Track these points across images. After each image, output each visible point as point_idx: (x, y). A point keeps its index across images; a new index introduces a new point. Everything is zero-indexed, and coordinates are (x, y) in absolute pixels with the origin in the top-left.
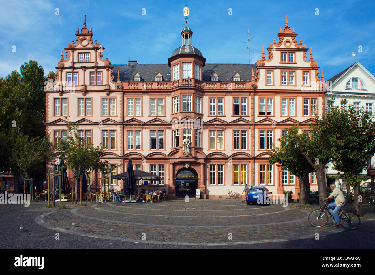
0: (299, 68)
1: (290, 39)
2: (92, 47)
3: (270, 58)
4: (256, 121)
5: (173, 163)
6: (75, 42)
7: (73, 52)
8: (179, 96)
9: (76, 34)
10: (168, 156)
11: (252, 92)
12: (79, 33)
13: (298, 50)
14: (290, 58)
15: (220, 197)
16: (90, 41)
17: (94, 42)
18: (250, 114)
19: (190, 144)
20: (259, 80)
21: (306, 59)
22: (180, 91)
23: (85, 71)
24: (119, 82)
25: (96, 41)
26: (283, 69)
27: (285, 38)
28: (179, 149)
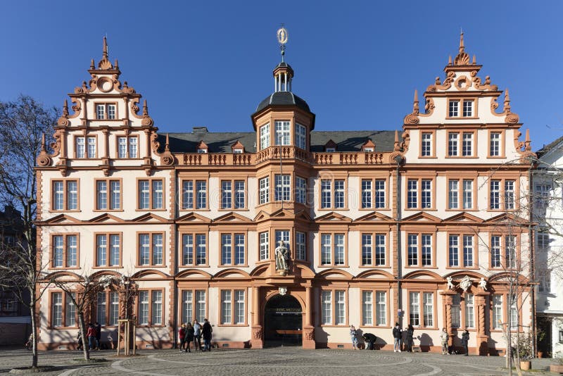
0: (482, 126)
1: (468, 75)
2: (118, 93)
3: (428, 110)
4: (403, 217)
5: (258, 288)
6: (88, 83)
7: (85, 101)
8: (268, 176)
9: (89, 71)
10: (251, 275)
11: (395, 169)
12: (95, 69)
13: (482, 94)
14: (465, 109)
15: (339, 346)
16: (116, 82)
17: (123, 84)
18: (391, 207)
20: (407, 148)
21: (497, 110)
22: (271, 166)
23: (108, 134)
24: (167, 153)
25: (126, 83)
26: (452, 130)
27: (459, 75)
28: (269, 264)
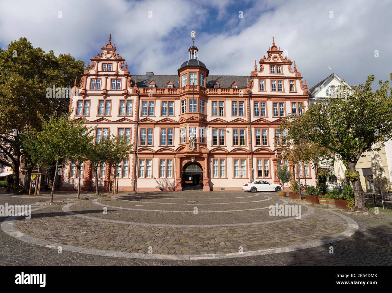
0: (286, 78)
1: (277, 55)
2: (114, 59)
3: (262, 70)
4: (252, 121)
5: (180, 158)
6: (100, 55)
7: (98, 62)
8: (186, 99)
9: (101, 49)
10: (176, 151)
11: (247, 97)
12: (105, 48)
13: (284, 64)
14: (277, 70)
15: (222, 189)
16: (113, 54)
17: (117, 55)
18: (247, 116)
19: (196, 140)
20: (253, 87)
21: (291, 71)
22: (187, 95)
23: (107, 78)
24: (135, 88)
25: (118, 54)
26: (273, 79)
27: (273, 55)
28: (186, 145)
